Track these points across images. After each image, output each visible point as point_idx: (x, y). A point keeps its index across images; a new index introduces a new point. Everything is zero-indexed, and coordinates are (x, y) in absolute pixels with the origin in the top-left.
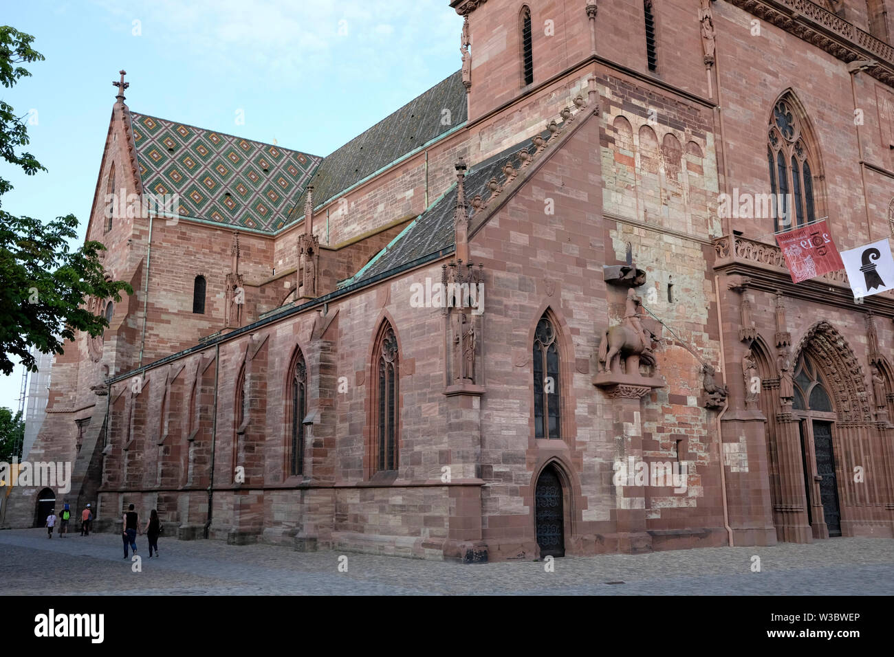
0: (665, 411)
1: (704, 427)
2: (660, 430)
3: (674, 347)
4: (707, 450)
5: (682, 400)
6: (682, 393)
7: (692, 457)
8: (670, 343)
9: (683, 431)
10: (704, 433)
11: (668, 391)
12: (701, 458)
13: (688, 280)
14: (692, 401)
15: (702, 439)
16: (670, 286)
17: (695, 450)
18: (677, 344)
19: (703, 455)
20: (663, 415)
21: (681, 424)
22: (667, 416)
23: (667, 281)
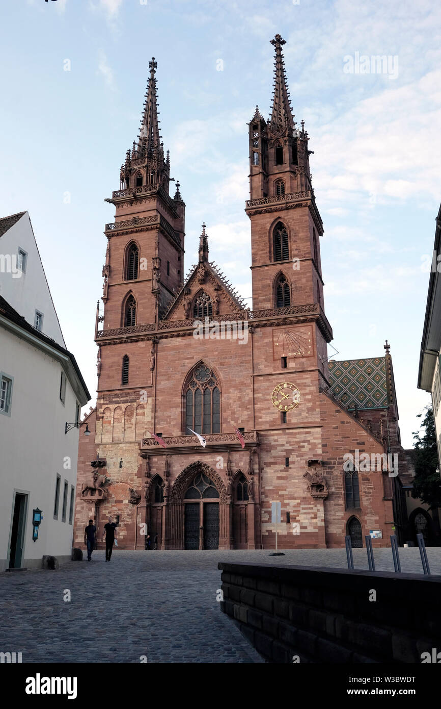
0: (113, 506)
1: (130, 510)
2: (109, 513)
3: (119, 483)
4: (131, 518)
5: (121, 502)
6: (121, 499)
7: (122, 521)
8: (118, 482)
9: (120, 512)
10: (130, 512)
11: (115, 499)
12: (127, 521)
13: (130, 458)
14: (126, 502)
15: (128, 515)
16: (121, 462)
17: (125, 519)
18: (121, 482)
19: (128, 520)
20: (111, 507)
21: (119, 510)
22: (113, 508)
23: (120, 460)
